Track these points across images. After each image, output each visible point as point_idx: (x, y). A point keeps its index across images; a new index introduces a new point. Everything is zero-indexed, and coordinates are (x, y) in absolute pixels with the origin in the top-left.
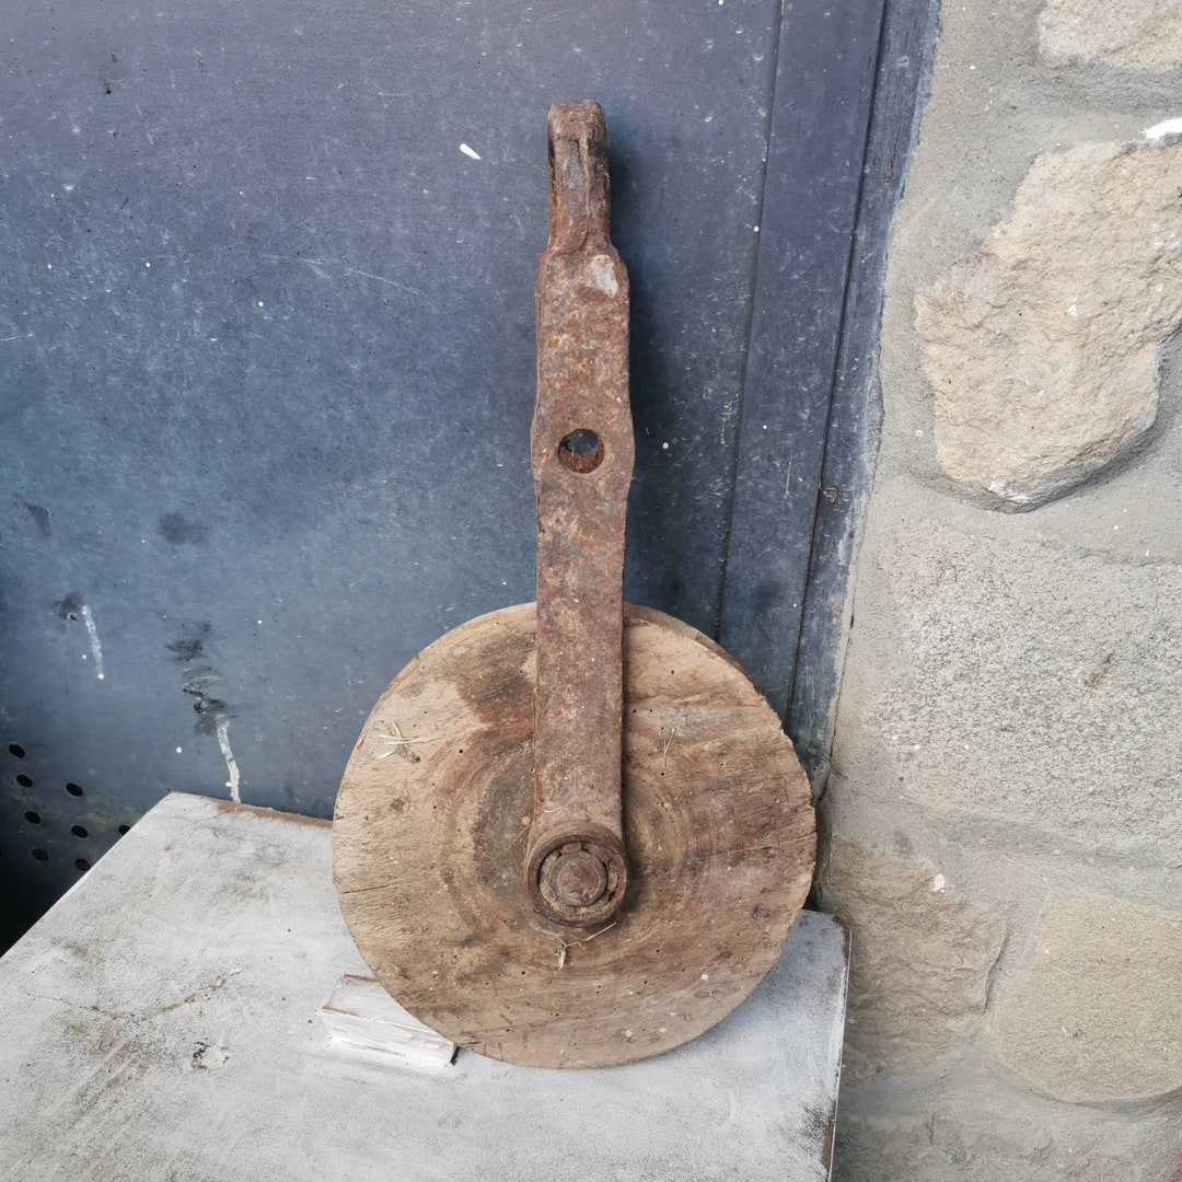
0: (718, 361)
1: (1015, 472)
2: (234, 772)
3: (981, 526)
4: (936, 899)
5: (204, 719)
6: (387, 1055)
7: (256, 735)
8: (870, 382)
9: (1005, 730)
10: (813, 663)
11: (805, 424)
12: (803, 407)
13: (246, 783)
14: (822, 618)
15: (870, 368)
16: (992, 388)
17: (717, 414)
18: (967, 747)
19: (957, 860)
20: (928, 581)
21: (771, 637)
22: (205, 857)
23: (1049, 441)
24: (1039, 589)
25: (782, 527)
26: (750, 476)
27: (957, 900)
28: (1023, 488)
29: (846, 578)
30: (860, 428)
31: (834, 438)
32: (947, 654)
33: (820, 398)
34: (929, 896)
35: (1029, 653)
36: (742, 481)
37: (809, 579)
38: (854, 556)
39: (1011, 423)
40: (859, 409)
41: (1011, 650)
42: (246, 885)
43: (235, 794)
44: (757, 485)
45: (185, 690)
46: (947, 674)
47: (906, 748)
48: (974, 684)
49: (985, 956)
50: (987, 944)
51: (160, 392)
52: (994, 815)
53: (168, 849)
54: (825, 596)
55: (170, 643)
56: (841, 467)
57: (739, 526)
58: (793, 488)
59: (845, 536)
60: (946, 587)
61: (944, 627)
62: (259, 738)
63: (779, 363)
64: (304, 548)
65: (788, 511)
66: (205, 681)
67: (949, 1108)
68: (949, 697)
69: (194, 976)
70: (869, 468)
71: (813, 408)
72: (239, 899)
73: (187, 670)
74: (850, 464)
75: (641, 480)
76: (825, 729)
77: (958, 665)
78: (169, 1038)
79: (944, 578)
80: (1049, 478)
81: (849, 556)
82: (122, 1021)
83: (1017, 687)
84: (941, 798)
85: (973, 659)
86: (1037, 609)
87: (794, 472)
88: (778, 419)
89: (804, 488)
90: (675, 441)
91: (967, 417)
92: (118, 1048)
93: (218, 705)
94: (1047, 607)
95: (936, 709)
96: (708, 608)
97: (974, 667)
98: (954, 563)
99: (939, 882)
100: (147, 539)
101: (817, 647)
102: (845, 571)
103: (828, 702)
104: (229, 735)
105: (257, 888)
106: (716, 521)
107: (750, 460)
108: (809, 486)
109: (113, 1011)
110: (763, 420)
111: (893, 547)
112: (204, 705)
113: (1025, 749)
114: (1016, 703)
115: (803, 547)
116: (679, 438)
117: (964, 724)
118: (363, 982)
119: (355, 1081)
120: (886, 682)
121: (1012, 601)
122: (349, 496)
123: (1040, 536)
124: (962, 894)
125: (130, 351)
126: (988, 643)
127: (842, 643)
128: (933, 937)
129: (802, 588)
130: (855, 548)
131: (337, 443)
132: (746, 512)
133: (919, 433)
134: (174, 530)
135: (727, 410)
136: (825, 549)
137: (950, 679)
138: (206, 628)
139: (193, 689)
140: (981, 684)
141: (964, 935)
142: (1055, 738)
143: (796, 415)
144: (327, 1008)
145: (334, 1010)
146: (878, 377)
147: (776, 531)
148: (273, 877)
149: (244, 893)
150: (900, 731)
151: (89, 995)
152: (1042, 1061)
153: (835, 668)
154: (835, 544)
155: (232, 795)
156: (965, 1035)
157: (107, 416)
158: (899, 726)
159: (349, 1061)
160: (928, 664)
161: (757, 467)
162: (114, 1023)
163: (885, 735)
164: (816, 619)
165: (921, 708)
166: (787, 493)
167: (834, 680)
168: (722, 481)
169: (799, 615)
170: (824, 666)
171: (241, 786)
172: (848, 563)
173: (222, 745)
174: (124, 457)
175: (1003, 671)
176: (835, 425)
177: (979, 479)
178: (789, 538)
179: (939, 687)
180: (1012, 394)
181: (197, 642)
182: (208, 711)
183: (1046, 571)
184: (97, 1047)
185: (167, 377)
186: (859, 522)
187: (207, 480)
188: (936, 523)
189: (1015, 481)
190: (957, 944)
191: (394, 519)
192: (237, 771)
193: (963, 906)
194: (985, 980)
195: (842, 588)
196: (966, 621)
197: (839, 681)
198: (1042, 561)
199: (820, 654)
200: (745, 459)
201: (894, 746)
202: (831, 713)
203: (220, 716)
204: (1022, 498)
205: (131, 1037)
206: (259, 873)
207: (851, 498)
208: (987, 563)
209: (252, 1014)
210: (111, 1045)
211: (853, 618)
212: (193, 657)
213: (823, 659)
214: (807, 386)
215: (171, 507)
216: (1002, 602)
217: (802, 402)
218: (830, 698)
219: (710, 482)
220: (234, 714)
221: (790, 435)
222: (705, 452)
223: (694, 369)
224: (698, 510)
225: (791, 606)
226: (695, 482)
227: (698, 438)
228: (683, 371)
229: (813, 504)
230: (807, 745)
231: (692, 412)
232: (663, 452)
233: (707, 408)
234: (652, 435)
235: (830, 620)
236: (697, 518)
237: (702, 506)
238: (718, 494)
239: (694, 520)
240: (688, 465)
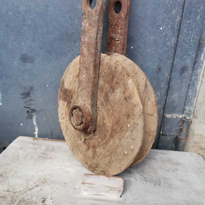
0: (177, 4)
2: (37, 129)
5: (29, 115)
7: (44, 118)
10: (192, 88)
11: (198, 21)
12: (198, 16)
13: (40, 132)
14: (195, 76)
17: (175, 19)
21: (183, 81)
22: (32, 150)
25: (190, 50)
26: (183, 36)
29: (202, 65)
31: (204, 25)
33: (203, 13)
36: (181, 38)
37: (194, 65)
42: (46, 156)
44: (184, 38)
45: (24, 107)
51: (23, 16)
53: (21, 149)
54: (197, 70)
55: (21, 93)
56: (204, 34)
57: (178, 50)
58: (193, 39)
59: (204, 53)
62: (44, 119)
63: (193, 3)
64: (61, 63)
65: (191, 46)
66: (30, 104)
69: (37, 180)
71: (201, 16)
73: (25, 101)
75: (154, 39)
76: (193, 106)
78: (33, 197)
82: (17, 194)
87: (194, 34)
88: (192, 19)
89: (196, 39)
90: (164, 27)
92: (17, 202)
93: (34, 111)
96: (167, 75)
100: (17, 62)
101: (193, 84)
102: (202, 62)
103: (194, 99)
104: (36, 119)
105: (49, 156)
106: (172, 50)
107: (183, 31)
108: (198, 38)
109: (14, 191)
110: (188, 20)
112: (30, 111)
115: (194, 56)
116: (165, 26)
118: (91, 175)
122: (75, 47)
125: (16, 4)
127: (200, 83)
129: (192, 67)
131: (73, 31)
132: (181, 46)
134: (25, 59)
135: (178, 18)
136: (198, 57)
138: (32, 88)
139: (27, 106)
143: (196, 18)
144: (83, 183)
145: (85, 183)
147: (188, 51)
149: (45, 158)
151: (5, 187)
153: (197, 90)
154: (201, 55)
157: (8, 24)
159: (90, 199)
161: (185, 34)
162: (15, 195)
164: (194, 76)
166: (192, 40)
168: (175, 38)
169: (191, 75)
170: (194, 89)
171: (38, 133)
172: (203, 60)
173: (34, 122)
174: (12, 37)
176: (204, 22)
178: (191, 53)
181: (29, 92)
182: (31, 112)
184: (11, 202)
185: (26, 12)
187: (35, 43)
192: (38, 129)
195: (201, 67)
197: (197, 93)
199: (194, 86)
200: (182, 31)
202: (195, 102)
203: (34, 114)
205: (21, 198)
209: (57, 188)
210: (15, 201)
211: (203, 75)
212: (27, 97)
213: (194, 87)
214: (200, 10)
215: (24, 52)
217: (198, 14)
218: (195, 98)
219: (171, 39)
220: (37, 113)
221: (194, 24)
222: (171, 30)
223: (171, 6)
224: (168, 47)
225: (189, 72)
226: (168, 39)
227: (170, 26)
228: (168, 7)
229: (198, 44)
230: (188, 111)
231: (169, 18)
232: (160, 30)
233: (173, 18)
234: (158, 25)
235: (197, 76)
236: (167, 49)
237: (169, 46)
238: (173, 42)
239: (166, 50)
240: (166, 34)
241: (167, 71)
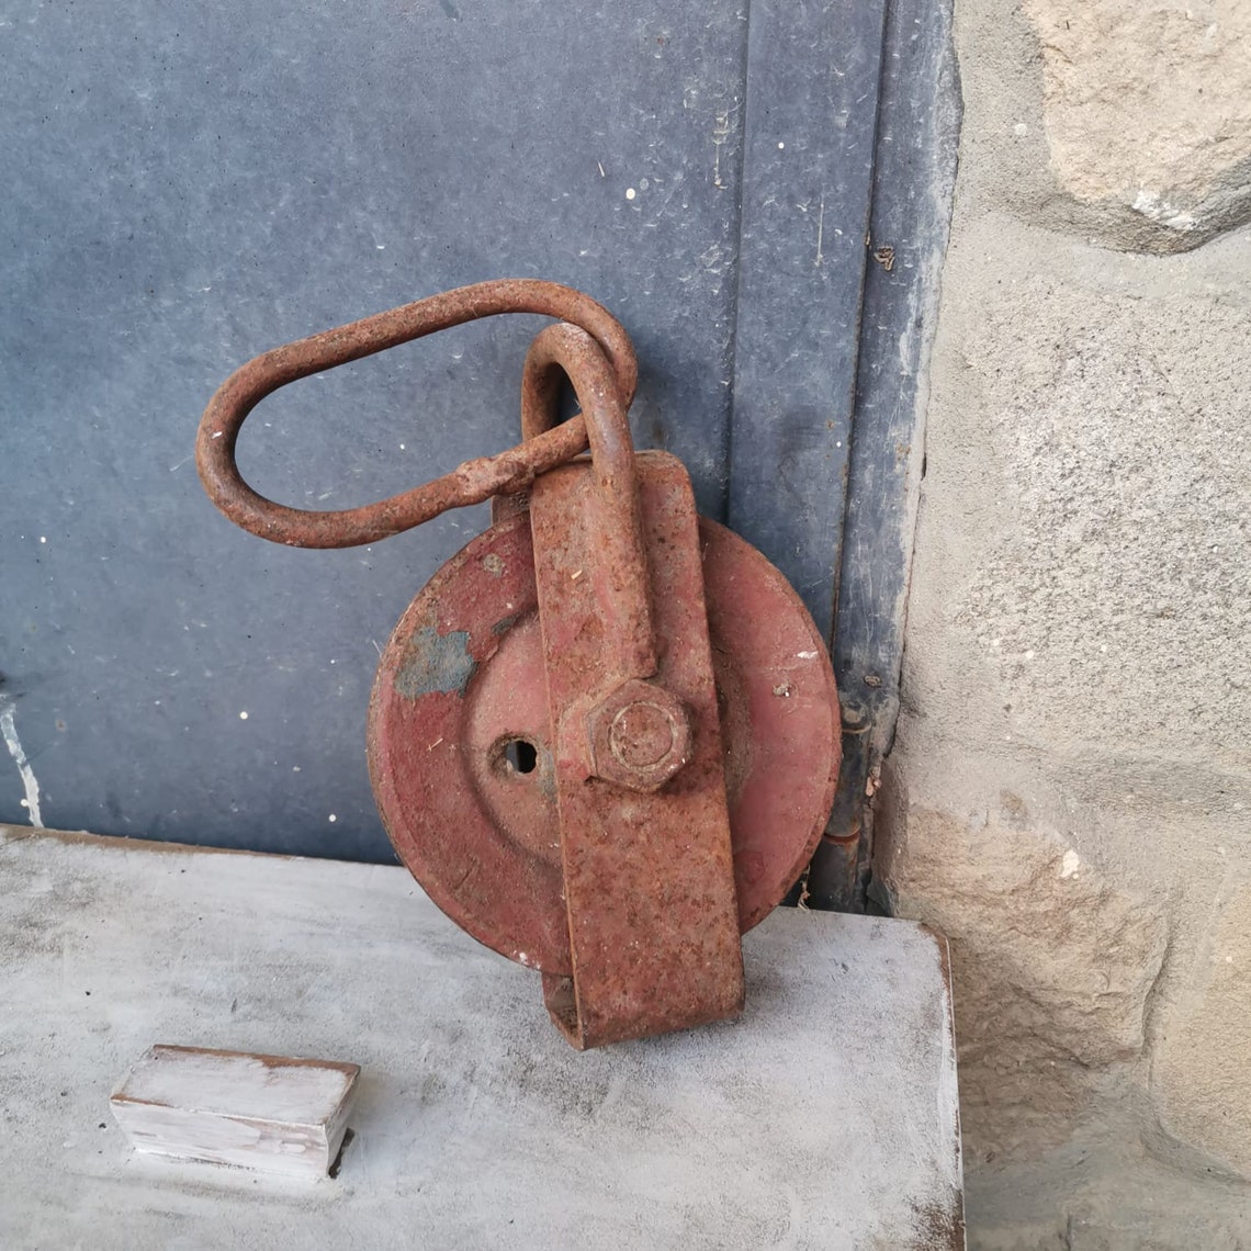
0: (703, 39)
1: (1174, 170)
2: (31, 783)
3: (1121, 279)
4: (1068, 888)
6: (224, 1170)
7: (57, 722)
8: (939, 58)
9: (1161, 615)
10: (868, 540)
11: (842, 135)
12: (838, 106)
13: (49, 798)
14: (879, 465)
15: (938, 34)
16: (1134, 28)
17: (706, 135)
18: (1104, 648)
19: (1094, 830)
20: (1040, 380)
21: (804, 501)
23: (1226, 112)
24: (1211, 377)
25: (815, 315)
26: (762, 231)
27: (1097, 889)
28: (1187, 201)
29: (913, 398)
30: (926, 141)
31: (887, 160)
32: (1071, 499)
33: (863, 88)
34: (1056, 886)
35: (1197, 486)
36: (751, 243)
37: (858, 402)
38: (924, 358)
39: (1165, 89)
40: (925, 105)
41: (1170, 482)
42: (30, 934)
43: (35, 817)
44: (773, 246)
46: (1073, 531)
47: (1014, 658)
48: (1113, 546)
49: (1140, 972)
50: (1143, 954)
52: (1147, 754)
54: (883, 428)
56: (899, 209)
57: (749, 319)
58: (829, 247)
59: (910, 325)
60: (1068, 389)
61: (1065, 455)
62: (62, 726)
63: (798, 31)
64: (97, 413)
65: (821, 289)
67: (1091, 1207)
68: (1076, 570)
70: (942, 206)
72: (16, 954)
74: (913, 203)
75: (596, 256)
76: (891, 644)
77: (1087, 516)
79: (1064, 373)
80: (1226, 181)
81: (916, 358)
83: (1179, 544)
84: (1067, 733)
85: (1111, 504)
86: (1209, 409)
87: (828, 220)
88: (801, 129)
89: (845, 246)
90: (644, 184)
91: (1097, 85)
94: (1223, 405)
95: (1057, 591)
96: (709, 463)
97: (1114, 516)
98: (1079, 347)
99: (1071, 863)
101: (874, 512)
102: (910, 384)
103: (892, 600)
104: (17, 726)
105: (48, 937)
106: (714, 318)
107: (760, 204)
108: (856, 242)
110: (778, 133)
111: (984, 329)
113: (1192, 644)
114: (1177, 571)
115: (847, 346)
116: (650, 179)
117: (1099, 612)
118: (184, 1054)
119: (166, 1215)
120: (980, 553)
121: (1170, 401)
122: (156, 318)
123: (1211, 287)
124: (1103, 880)
126: (1133, 476)
127: (911, 504)
128: (1063, 949)
129: (848, 414)
130: (925, 346)
131: (128, 230)
132: (759, 295)
133: (1021, 128)
135: (722, 125)
136: (880, 350)
137: (1077, 539)
140: (1123, 544)
141: (1108, 942)
142: (1237, 622)
143: (826, 119)
144: (120, 1097)
145: (130, 1100)
146: (952, 50)
147: (805, 322)
148: (74, 921)
150: (1001, 630)
152: (1225, 1125)
153: (901, 545)
154: (895, 340)
155: (31, 819)
156: (1112, 1095)
158: (1002, 621)
159: (159, 1184)
160: (1044, 518)
161: (771, 217)
163: (982, 639)
164: (871, 466)
165: (1034, 591)
167: (900, 563)
168: (720, 249)
169: (844, 459)
170: (884, 543)
171: (42, 804)
172: (915, 371)
173: (9, 742)
175: (1156, 519)
176: (888, 138)
177: (1117, 191)
178: (826, 332)
179: (1061, 554)
180: (1167, 36)
183: (1221, 345)
186: (930, 299)
188: (1051, 280)
189: (1174, 187)
190: (1100, 957)
191: (228, 353)
192: (35, 782)
193: (1104, 897)
194: (1141, 1009)
195: (907, 413)
196: (1100, 442)
197: (907, 565)
198: (1214, 329)
199: (878, 524)
200: (753, 203)
201: (995, 656)
202: (897, 619)
204: (1184, 220)
206: (53, 917)
207: (916, 262)
208: (1132, 340)
209: (9, 1119)
211: (925, 459)
213: (883, 532)
214: (842, 67)
216: (1154, 405)
217: (836, 96)
218: (895, 594)
219: (702, 251)
220: (19, 692)
221: (820, 156)
222: (692, 200)
223: (667, 59)
224: (686, 300)
225: (832, 446)
226: (679, 253)
227: (679, 176)
228: (649, 61)
229: (860, 272)
230: (863, 673)
231: (669, 132)
232: (627, 204)
233: (690, 124)
234: (609, 177)
235: (891, 467)
236: (686, 314)
237: (692, 294)
238: (715, 271)
239: (680, 316)
240: (666, 226)
241: (708, 440)
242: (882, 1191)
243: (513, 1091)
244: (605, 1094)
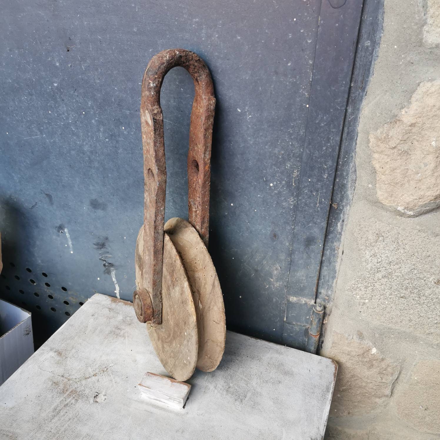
0: (292, 154)
1: (408, 204)
3: (395, 222)
4: (372, 356)
5: (107, 269)
6: (161, 403)
7: (125, 276)
8: (351, 165)
9: (402, 297)
10: (327, 266)
11: (325, 180)
12: (324, 173)
13: (121, 291)
14: (331, 250)
15: (352, 160)
16: (399, 171)
17: (291, 174)
18: (387, 302)
19: (382, 343)
20: (372, 241)
21: (311, 256)
22: (105, 319)
23: (422, 193)
24: (417, 247)
25: (316, 217)
26: (304, 198)
27: (381, 357)
28: (411, 210)
29: (341, 237)
30: (347, 182)
31: (337, 185)
32: (379, 268)
33: (331, 170)
34: (370, 355)
35: (412, 271)
36: (301, 199)
37: (326, 236)
38: (344, 229)
39: (407, 185)
40: (347, 175)
41: (405, 269)
42: (118, 331)
43: (118, 295)
44: (306, 201)
45: (100, 259)
46: (379, 275)
47: (363, 301)
48: (390, 280)
49: (391, 378)
50: (392, 374)
51: (89, 157)
52: (397, 328)
53: (93, 315)
54: (332, 242)
55: (94, 243)
56: (339, 196)
57: (299, 216)
58: (321, 203)
59: (341, 221)
60: (380, 244)
61: (378, 258)
62: (126, 277)
63: (316, 157)
64: (140, 214)
65: (318, 212)
66: (107, 257)
67: (376, 429)
68: (380, 284)
69: (97, 366)
70: (350, 197)
71: (328, 174)
72: (115, 337)
73: (100, 252)
74: (343, 195)
75: (262, 197)
76: (332, 290)
77: (384, 273)
78: (87, 389)
79: (379, 240)
80: (422, 206)
81: (342, 229)
82: (71, 382)
83: (407, 282)
84: (376, 320)
85: (390, 271)
86: (416, 254)
87: (320, 197)
88: (315, 177)
89: (324, 203)
90: (275, 183)
91: (389, 181)
92: (69, 392)
93: (111, 265)
94: (420, 254)
95: (375, 288)
96: (287, 244)
97: (390, 274)
98: (383, 235)
99: (374, 351)
100: (86, 208)
101: (329, 261)
102: (340, 234)
103: (333, 281)
104: (115, 275)
105: (122, 333)
106: (291, 213)
107: (303, 192)
108: (327, 202)
109: (69, 378)
110: (309, 177)
111: (358, 228)
112: (107, 264)
113: (410, 305)
114: (407, 288)
115: (324, 224)
116: (277, 182)
117: (386, 294)
118: (153, 376)
119: (149, 412)
120: (355, 277)
121: (406, 251)
123: (418, 227)
124: (382, 356)
125: (78, 143)
126: (396, 265)
127: (339, 260)
128: (371, 370)
129: (323, 239)
130: (344, 226)
132: (302, 211)
133: (370, 186)
134: (95, 205)
135: (295, 173)
136: (333, 225)
137: (381, 277)
138: (107, 239)
139: (103, 259)
140: (393, 280)
141: (383, 370)
142: (422, 302)
143: (321, 176)
144: (140, 385)
145: (142, 386)
146: (355, 163)
147: (313, 218)
148: (128, 329)
149: (117, 335)
150: (360, 294)
151: (60, 371)
152: (412, 417)
153: (336, 269)
154: (337, 224)
155: (117, 295)
156: (382, 405)
157: (71, 165)
158: (360, 292)
159: (147, 404)
160: (372, 271)
161: (306, 195)
162: (68, 382)
163: (354, 295)
164: (329, 250)
165: (369, 287)
166: (318, 204)
167: (335, 273)
168: (293, 198)
169: (322, 249)
170: (331, 268)
171: (120, 292)
172: (342, 231)
173: (113, 278)
174: (77, 179)
175: (401, 276)
176: (337, 180)
177: (393, 205)
178: (319, 221)
179: (376, 280)
180: (407, 174)
181: (104, 243)
182: (108, 266)
183: (420, 241)
184: (62, 391)
185: (91, 152)
186: (346, 216)
187: (106, 188)
188: (376, 220)
189: (408, 207)
190: (380, 373)
191: (171, 205)
192: (118, 288)
193: (383, 360)
194: (391, 387)
195: (339, 240)
196: (387, 257)
197: (337, 273)
198: (418, 237)
199: (330, 263)
200: (302, 191)
201: (358, 300)
202: (334, 285)
203: (112, 268)
204: (411, 213)
205: (74, 388)
206: (123, 327)
207: (343, 207)
208: (396, 236)
209: (116, 382)
210: (67, 390)
211: (343, 251)
212: (102, 248)
213: (331, 265)
214: (326, 165)
215: (94, 197)
216: (402, 251)
217: (324, 171)
218: (334, 279)
219: (289, 199)
220: (117, 268)
221: (319, 183)
222: (287, 188)
223: (283, 158)
224: (284, 208)
225: (319, 246)
226: (283, 198)
227: (284, 182)
228: (278, 158)
229: (328, 209)
230: (324, 296)
231: (282, 173)
232: (270, 187)
233: (287, 172)
234: (266, 181)
235: (334, 251)
236: (284, 211)
237: (285, 207)
238: (292, 203)
239: (282, 212)
240: (280, 193)
241: (287, 239)
242: (305, 433)
243: (225, 393)
244: (246, 397)
